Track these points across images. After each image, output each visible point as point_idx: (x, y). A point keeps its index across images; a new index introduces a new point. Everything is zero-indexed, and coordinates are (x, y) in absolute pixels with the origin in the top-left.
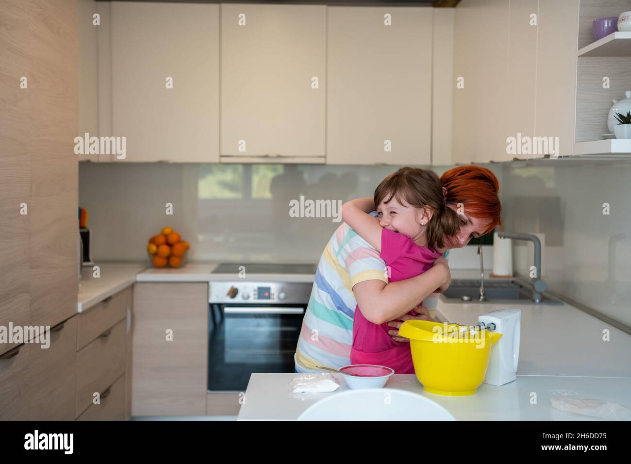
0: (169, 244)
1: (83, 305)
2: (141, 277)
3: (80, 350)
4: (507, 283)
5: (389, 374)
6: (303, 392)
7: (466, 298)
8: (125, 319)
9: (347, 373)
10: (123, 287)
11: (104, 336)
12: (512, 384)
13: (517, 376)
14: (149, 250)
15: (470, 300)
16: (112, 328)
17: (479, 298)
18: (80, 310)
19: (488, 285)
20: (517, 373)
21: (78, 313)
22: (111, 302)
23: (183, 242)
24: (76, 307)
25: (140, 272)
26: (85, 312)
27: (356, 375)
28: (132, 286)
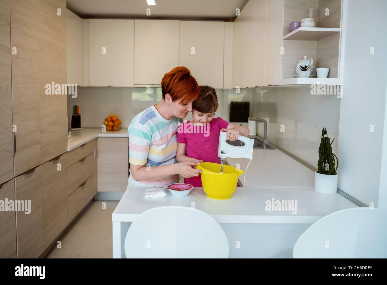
0: (113, 121)
1: (70, 148)
2: (100, 135)
3: (69, 167)
8: (93, 152)
10: (92, 139)
11: (82, 160)
14: (105, 123)
16: (86, 157)
18: (69, 150)
21: (68, 152)
22: (85, 146)
23: (119, 120)
24: (67, 149)
25: (100, 133)
26: (71, 151)
28: (97, 139)
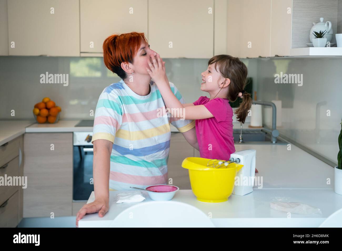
0: (47, 108)
2: (28, 130)
4: (258, 131)
5: (176, 190)
6: (123, 203)
8: (18, 156)
9: (150, 191)
10: (16, 136)
11: (3, 168)
13: (254, 190)
14: (34, 112)
16: (8, 163)
17: (240, 141)
20: (253, 188)
23: (57, 107)
25: (28, 127)
27: (156, 192)
28: (23, 135)
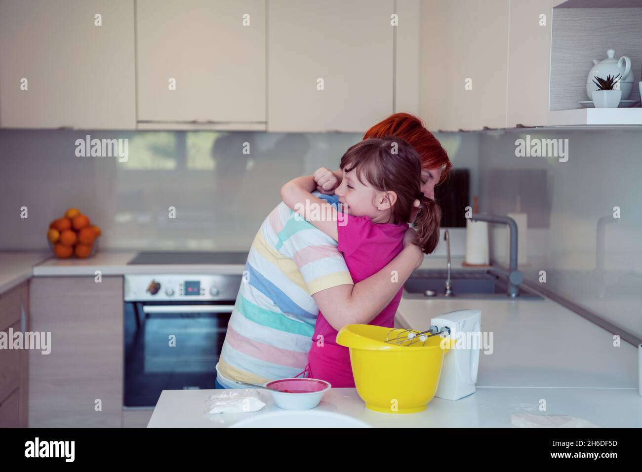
0: (75, 230)
2: (39, 271)
4: (481, 273)
5: (325, 388)
6: (222, 413)
7: (429, 293)
8: (19, 321)
9: (275, 389)
10: (15, 284)
12: (470, 397)
13: (476, 389)
14: (49, 237)
15: (435, 296)
17: (446, 293)
19: (457, 276)
20: (476, 385)
23: (93, 226)
25: (37, 265)
27: (286, 391)
28: (28, 282)
